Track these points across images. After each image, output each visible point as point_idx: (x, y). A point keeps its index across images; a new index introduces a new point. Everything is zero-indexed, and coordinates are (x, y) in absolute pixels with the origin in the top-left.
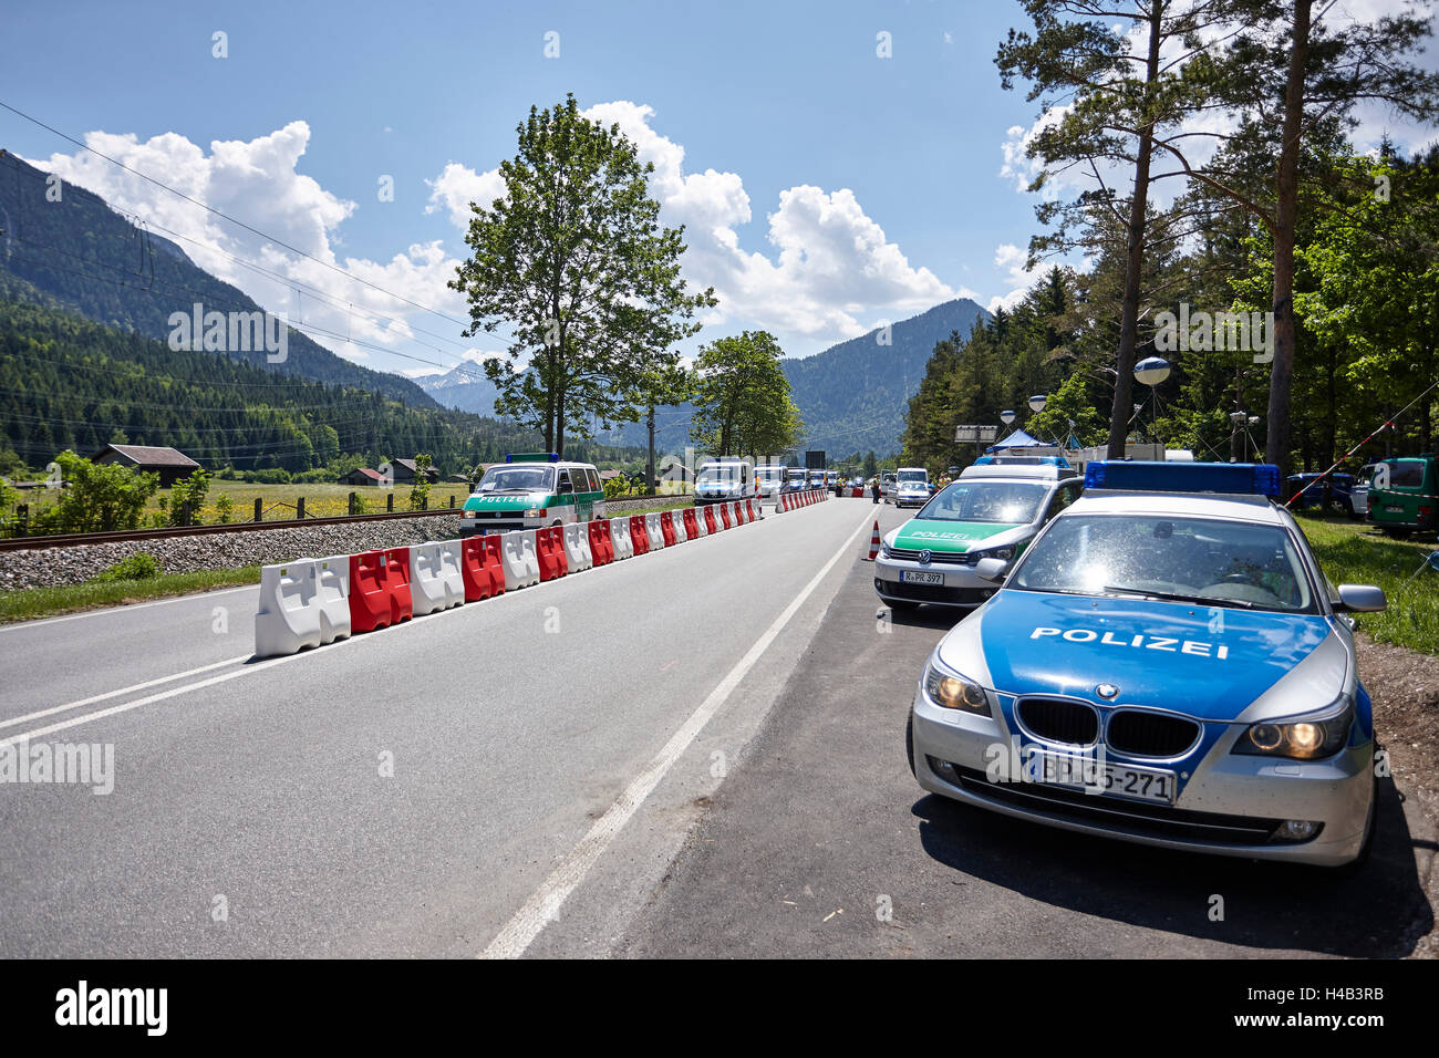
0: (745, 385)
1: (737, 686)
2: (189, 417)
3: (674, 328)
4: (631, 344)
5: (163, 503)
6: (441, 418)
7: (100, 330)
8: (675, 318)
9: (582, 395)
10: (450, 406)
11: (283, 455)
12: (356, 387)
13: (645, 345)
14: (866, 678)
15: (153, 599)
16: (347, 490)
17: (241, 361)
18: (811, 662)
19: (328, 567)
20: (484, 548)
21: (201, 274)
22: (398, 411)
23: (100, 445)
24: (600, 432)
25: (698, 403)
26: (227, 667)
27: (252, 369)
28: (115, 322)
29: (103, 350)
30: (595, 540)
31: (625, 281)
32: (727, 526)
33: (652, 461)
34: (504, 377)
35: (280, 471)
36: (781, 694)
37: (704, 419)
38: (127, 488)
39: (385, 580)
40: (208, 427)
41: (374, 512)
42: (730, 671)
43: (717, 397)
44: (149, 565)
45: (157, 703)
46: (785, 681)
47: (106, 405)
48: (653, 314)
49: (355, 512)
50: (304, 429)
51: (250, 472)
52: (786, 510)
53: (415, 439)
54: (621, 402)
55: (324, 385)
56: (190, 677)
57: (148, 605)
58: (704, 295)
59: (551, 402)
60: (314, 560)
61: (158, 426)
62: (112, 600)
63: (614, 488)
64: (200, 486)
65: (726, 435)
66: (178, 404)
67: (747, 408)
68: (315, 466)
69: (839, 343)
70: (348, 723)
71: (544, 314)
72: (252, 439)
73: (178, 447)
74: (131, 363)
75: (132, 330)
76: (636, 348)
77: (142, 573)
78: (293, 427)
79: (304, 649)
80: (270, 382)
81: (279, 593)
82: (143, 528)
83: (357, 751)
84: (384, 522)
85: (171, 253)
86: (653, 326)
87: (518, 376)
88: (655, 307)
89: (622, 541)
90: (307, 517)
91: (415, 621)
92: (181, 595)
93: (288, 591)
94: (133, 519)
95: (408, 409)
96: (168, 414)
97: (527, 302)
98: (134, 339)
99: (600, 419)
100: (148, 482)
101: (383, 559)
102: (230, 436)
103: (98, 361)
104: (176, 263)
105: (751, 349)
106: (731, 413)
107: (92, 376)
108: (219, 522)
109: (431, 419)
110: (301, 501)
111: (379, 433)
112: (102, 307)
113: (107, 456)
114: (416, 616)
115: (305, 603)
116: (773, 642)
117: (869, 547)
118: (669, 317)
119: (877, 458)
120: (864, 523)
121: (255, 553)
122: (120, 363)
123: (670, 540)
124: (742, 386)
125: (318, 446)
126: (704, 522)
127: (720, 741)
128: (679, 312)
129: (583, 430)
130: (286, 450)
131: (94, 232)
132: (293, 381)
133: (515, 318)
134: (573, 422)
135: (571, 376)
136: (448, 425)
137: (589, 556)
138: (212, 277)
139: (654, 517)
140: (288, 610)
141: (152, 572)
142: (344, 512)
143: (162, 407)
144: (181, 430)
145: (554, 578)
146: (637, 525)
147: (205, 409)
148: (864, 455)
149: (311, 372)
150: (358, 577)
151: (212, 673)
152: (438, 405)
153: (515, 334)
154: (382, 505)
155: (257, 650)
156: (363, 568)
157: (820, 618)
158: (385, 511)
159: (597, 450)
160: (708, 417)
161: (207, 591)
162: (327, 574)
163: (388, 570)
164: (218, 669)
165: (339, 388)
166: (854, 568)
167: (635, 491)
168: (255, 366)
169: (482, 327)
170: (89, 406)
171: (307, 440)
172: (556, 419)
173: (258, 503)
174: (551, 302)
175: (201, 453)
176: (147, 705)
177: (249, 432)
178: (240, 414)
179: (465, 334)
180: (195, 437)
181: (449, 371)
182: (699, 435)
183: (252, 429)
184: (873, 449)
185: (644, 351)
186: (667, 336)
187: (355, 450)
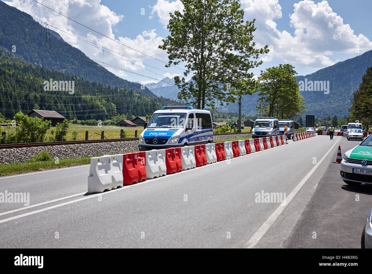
0: (280, 87)
1: (280, 215)
2: (61, 99)
3: (251, 63)
4: (233, 70)
5: (52, 132)
6: (155, 100)
7: (30, 66)
8: (251, 59)
9: (212, 91)
10: (159, 95)
11: (96, 114)
12: (123, 88)
13: (238, 70)
14: (338, 215)
15: (50, 169)
16: (119, 128)
17: (80, 78)
18: (312, 206)
19: (115, 158)
20: (174, 153)
21: (66, 44)
22: (139, 98)
23: (30, 110)
24: (219, 106)
25: (260, 95)
26: (77, 196)
27: (84, 81)
28: (36, 63)
29: (31, 74)
30: (218, 151)
31: (230, 44)
32: (272, 146)
33: (240, 119)
34: (181, 84)
35: (94, 120)
36: (300, 219)
37: (262, 101)
38: (40, 126)
39: (136, 164)
40: (68, 103)
41: (130, 137)
42: (277, 208)
43: (268, 92)
44: (47, 156)
45: (52, 209)
46: (301, 214)
47: (32, 95)
48: (242, 57)
49: (123, 137)
50: (103, 104)
51: (83, 121)
52: (298, 140)
53: (145, 109)
54: (228, 94)
55: (111, 87)
56: (64, 200)
57: (48, 171)
58: (263, 49)
59: (200, 94)
60: (110, 156)
61: (50, 103)
62: (35, 169)
63: (224, 129)
64: (66, 126)
65: (272, 108)
66: (58, 94)
67: (281, 97)
68: (107, 119)
69: (321, 69)
70: (123, 221)
71: (197, 58)
72: (84, 108)
73: (57, 111)
74: (41, 78)
75: (41, 66)
76: (235, 71)
77: (45, 159)
78: (99, 103)
79: (106, 190)
80: (91, 86)
81: (97, 168)
82: (45, 142)
83: (127, 232)
84: (134, 141)
85: (56, 36)
86: (242, 62)
87: (187, 84)
88: (243, 54)
89: (229, 151)
90: (105, 139)
91: (147, 181)
92: (59, 168)
93: (100, 168)
94: (42, 138)
95: (142, 97)
96: (54, 98)
97: (190, 53)
98: (42, 70)
99: (219, 101)
100: (47, 124)
101: (136, 156)
102: (76, 107)
103: (29, 78)
104: (58, 40)
105: (283, 72)
106: (274, 99)
107: (27, 84)
108: (73, 140)
109: (152, 101)
110: (103, 132)
111: (131, 106)
112: (31, 57)
113: (32, 114)
114: (148, 179)
115: (106, 172)
116: (295, 196)
117: (336, 157)
118: (248, 58)
119: (338, 118)
120: (333, 147)
121: (86, 152)
122: (37, 79)
123: (248, 151)
124: (279, 88)
125: (108, 111)
126: (262, 144)
127: (274, 238)
128: (253, 56)
129: (213, 106)
130: (97, 112)
131: (28, 29)
132: (100, 86)
133: (186, 60)
134: (209, 102)
135: (208, 84)
136: (158, 103)
137: (216, 157)
138: (70, 46)
139: (242, 142)
140: (100, 175)
141: (48, 158)
142: (119, 137)
143: (52, 96)
144: (58, 104)
145: (201, 166)
146: (235, 145)
147: (67, 96)
148: (332, 117)
149: (106, 82)
150: (126, 163)
151: (72, 199)
152: (154, 95)
153: (186, 66)
154: (133, 134)
155: (89, 190)
156: (128, 160)
157: (315, 187)
158: (134, 137)
159: (217, 114)
160: (264, 100)
161: (69, 166)
162: (115, 161)
163: (137, 161)
164: (74, 197)
165: (116, 89)
166: (329, 166)
167: (233, 130)
168: (86, 80)
169: (173, 63)
170: (26, 95)
171: (104, 109)
172: (201, 101)
173: (87, 133)
174: (200, 54)
175: (66, 113)
176: (49, 210)
177: (83, 105)
178: (80, 98)
179: (166, 66)
180: (64, 107)
181: (159, 81)
182: (260, 108)
183: (84, 104)
184: (336, 115)
185: (238, 73)
186: (248, 66)
187: (122, 113)
